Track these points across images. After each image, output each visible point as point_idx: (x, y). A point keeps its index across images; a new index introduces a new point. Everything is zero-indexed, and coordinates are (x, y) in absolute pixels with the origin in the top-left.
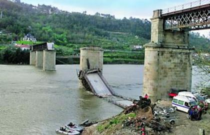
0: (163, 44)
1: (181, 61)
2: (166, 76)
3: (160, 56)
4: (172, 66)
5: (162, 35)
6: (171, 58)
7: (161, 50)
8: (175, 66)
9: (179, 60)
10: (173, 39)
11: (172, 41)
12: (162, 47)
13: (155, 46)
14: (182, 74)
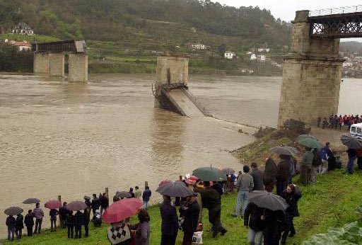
0: (308, 54)
1: (328, 76)
2: (309, 96)
3: (304, 70)
4: (318, 82)
5: (308, 43)
6: (316, 73)
7: (306, 62)
8: (321, 83)
9: (326, 75)
10: (320, 48)
11: (318, 51)
12: (307, 58)
13: (299, 57)
14: (328, 92)
